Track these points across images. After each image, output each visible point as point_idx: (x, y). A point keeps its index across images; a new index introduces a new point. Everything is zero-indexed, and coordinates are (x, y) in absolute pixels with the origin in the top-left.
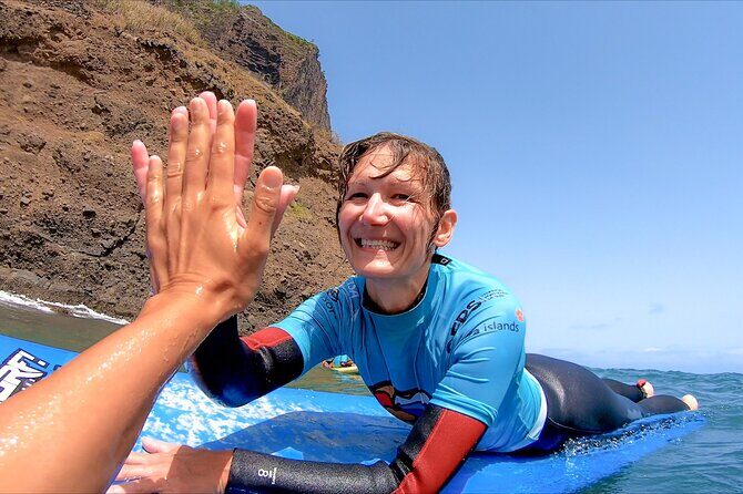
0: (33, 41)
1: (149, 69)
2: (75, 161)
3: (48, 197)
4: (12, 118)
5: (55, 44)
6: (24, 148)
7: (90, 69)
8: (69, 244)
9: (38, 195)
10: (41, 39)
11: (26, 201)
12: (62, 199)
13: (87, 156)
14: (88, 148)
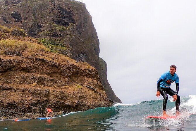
0: (14, 67)
1: (40, 65)
2: (33, 91)
3: (30, 100)
4: (17, 85)
5: (19, 66)
6: (22, 91)
7: (28, 69)
8: (36, 107)
9: (28, 100)
10: (16, 66)
11: (27, 101)
12: (33, 99)
13: (35, 90)
14: (34, 88)
